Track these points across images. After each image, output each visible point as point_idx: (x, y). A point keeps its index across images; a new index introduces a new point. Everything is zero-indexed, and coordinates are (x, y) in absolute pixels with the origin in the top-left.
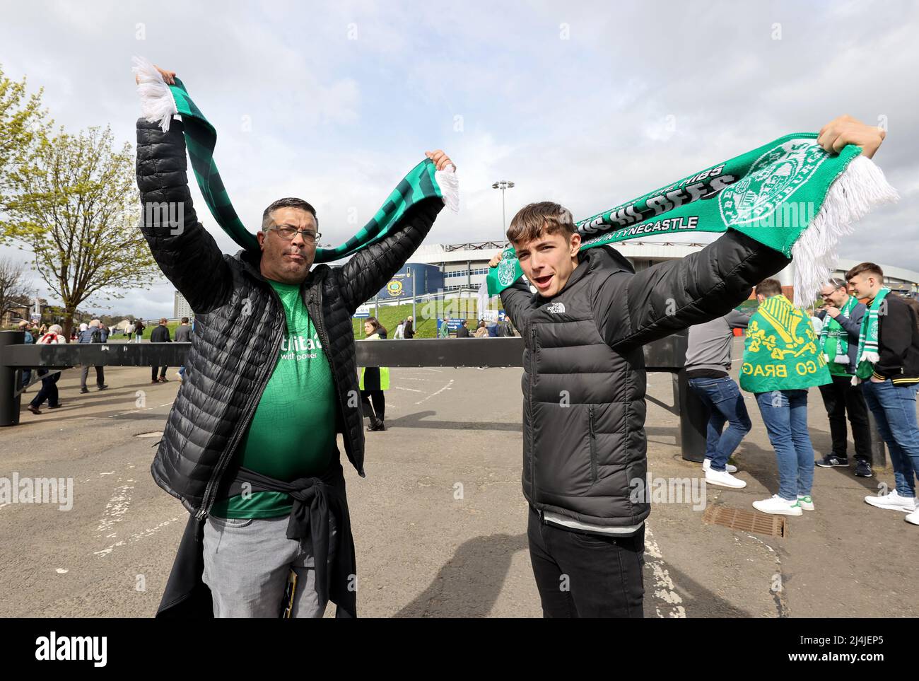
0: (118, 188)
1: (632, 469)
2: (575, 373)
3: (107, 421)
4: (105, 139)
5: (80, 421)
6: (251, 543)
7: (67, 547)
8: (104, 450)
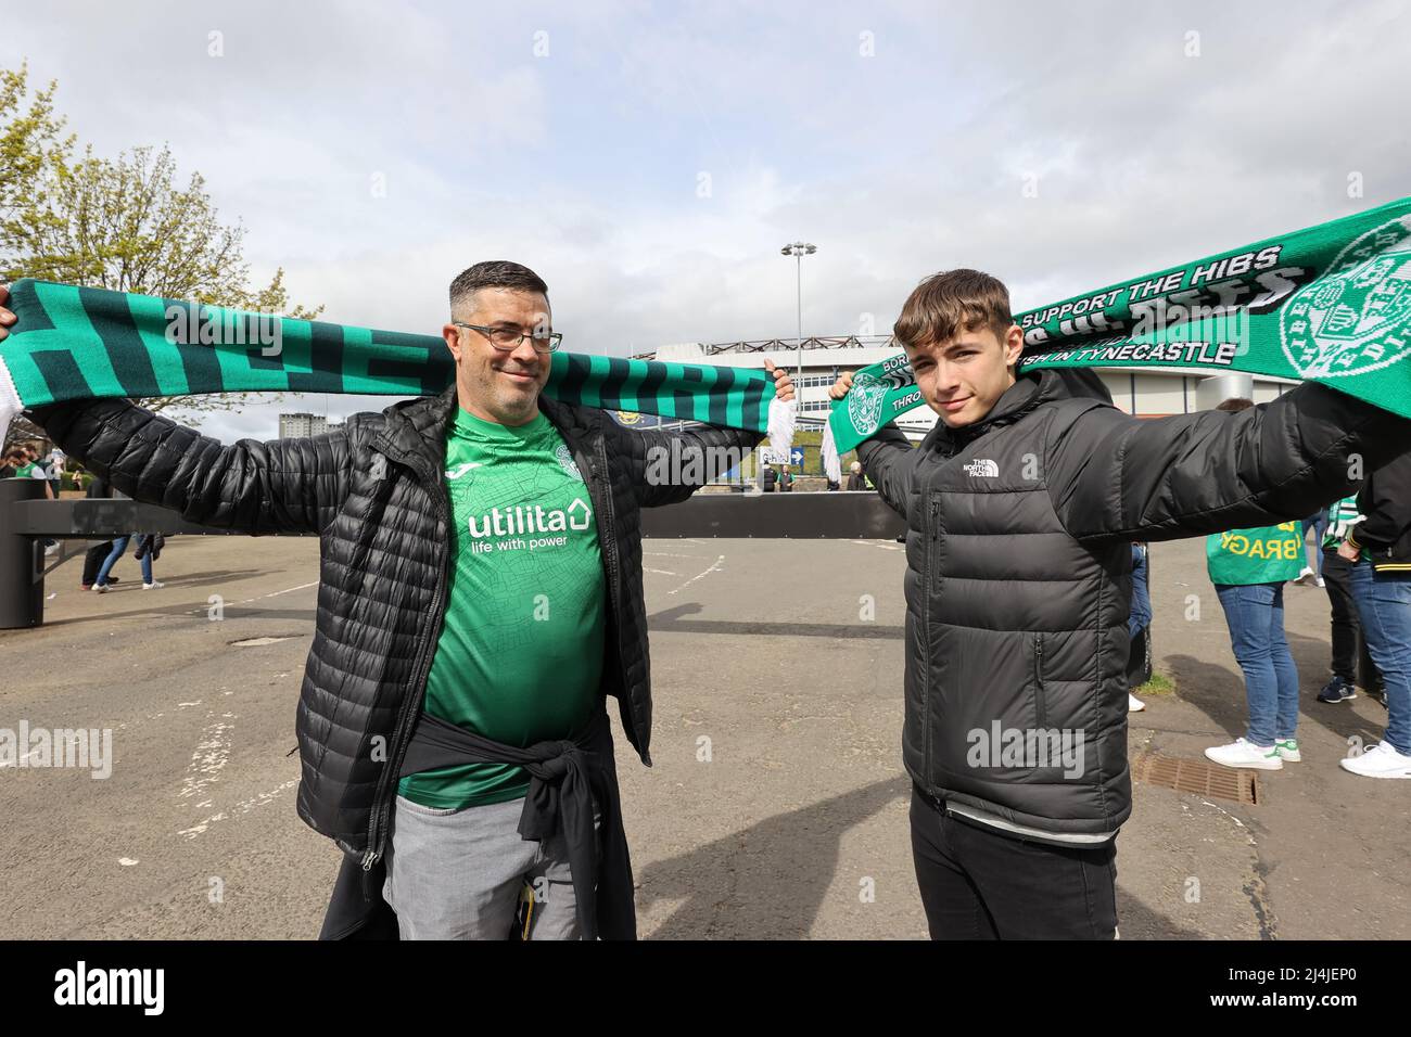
0: (186, 249)
1: (1107, 741)
2: (1010, 579)
3: (183, 620)
4: (160, 167)
5: (141, 621)
6: (460, 842)
7: (135, 823)
8: (181, 666)
